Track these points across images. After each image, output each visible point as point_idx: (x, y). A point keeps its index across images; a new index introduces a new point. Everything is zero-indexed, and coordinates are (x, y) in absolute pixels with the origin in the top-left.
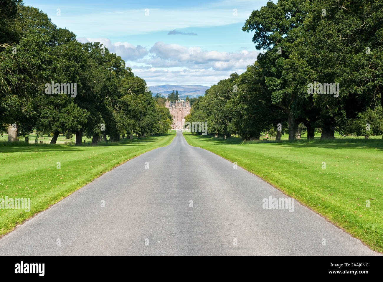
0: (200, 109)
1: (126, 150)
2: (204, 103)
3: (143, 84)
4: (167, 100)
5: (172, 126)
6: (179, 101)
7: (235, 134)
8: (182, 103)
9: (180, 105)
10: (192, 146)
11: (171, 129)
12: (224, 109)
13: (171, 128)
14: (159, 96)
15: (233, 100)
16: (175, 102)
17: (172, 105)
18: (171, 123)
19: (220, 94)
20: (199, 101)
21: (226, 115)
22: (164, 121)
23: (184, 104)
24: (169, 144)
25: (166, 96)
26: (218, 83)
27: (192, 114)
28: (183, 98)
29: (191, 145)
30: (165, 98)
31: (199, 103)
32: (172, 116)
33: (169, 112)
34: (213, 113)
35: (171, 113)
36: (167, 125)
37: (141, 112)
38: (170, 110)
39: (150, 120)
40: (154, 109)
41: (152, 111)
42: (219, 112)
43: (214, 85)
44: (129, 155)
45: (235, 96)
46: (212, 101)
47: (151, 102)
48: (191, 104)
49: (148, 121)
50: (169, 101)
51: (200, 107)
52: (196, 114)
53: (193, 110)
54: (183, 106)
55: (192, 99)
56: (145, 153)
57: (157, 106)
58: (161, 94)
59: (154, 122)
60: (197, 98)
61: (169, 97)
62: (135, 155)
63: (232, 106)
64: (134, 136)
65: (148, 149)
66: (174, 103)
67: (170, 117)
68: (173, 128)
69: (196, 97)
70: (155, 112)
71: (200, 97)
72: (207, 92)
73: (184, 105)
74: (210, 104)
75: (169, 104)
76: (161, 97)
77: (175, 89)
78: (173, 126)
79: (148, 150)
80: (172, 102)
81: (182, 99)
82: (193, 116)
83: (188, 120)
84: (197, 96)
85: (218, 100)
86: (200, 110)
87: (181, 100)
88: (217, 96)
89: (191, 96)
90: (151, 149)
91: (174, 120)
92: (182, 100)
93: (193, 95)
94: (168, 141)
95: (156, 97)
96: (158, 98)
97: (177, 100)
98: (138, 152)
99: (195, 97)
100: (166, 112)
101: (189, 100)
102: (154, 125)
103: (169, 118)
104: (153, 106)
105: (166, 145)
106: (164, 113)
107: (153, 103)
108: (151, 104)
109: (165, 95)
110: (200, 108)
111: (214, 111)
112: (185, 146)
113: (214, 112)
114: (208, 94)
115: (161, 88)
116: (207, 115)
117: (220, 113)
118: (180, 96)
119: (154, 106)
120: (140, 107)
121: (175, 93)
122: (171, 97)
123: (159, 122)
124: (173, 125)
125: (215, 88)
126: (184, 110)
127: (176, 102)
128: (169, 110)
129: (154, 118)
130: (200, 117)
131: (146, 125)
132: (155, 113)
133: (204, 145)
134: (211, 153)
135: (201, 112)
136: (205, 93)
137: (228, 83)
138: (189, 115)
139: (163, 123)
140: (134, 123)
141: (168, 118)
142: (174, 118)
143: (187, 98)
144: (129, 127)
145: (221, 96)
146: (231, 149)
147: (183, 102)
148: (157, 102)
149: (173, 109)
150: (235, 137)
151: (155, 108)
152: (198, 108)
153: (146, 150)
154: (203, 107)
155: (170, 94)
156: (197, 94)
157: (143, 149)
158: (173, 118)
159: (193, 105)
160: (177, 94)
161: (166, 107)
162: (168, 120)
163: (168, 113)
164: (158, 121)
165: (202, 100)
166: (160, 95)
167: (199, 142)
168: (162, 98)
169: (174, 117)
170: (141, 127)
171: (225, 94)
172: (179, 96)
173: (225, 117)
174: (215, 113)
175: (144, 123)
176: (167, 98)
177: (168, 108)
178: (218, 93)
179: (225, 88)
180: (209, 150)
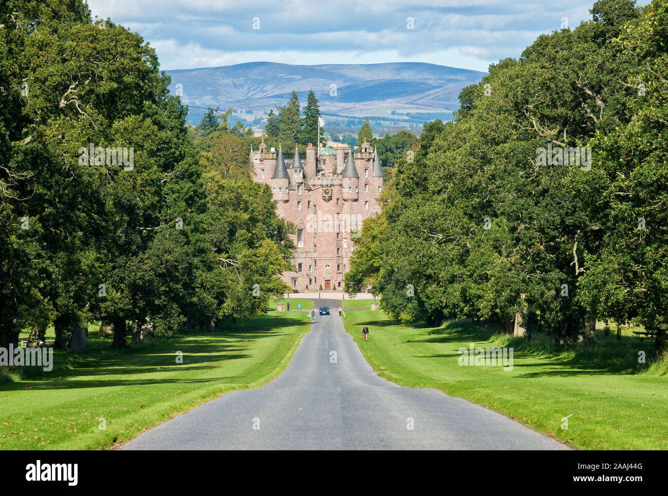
0: (432, 188)
1: (61, 410)
2: (457, 159)
3: (138, 59)
4: (263, 146)
5: (286, 278)
6: (321, 150)
7: (620, 319)
8: (340, 155)
9: (327, 168)
10: (396, 381)
11: (286, 296)
12: (559, 187)
13: (286, 287)
14: (220, 121)
15: (607, 141)
16: (303, 155)
17: (285, 167)
18: (283, 262)
19: (536, 107)
20: (424, 147)
21: (569, 221)
22: (246, 251)
23: (350, 163)
24: (278, 374)
25: (257, 122)
26: (527, 53)
27: (392, 217)
28: (340, 132)
29: (390, 379)
30: (250, 133)
31: (431, 155)
32: (291, 225)
33: (273, 206)
34: (499, 207)
35: (281, 212)
36: (263, 271)
37: (130, 209)
38: (278, 195)
39: (178, 251)
40: (195, 192)
41: (186, 201)
42: (532, 203)
43: (507, 64)
44: (80, 435)
45: (616, 119)
46: (498, 144)
47: (182, 157)
48: (384, 163)
49: (167, 257)
50: (273, 150)
51: (433, 177)
52: (411, 215)
53: (394, 191)
54: (343, 173)
55: (388, 138)
56: (163, 425)
57: (210, 176)
58: (230, 111)
59: (196, 261)
60: (418, 130)
61: (273, 129)
62: (112, 436)
63: (602, 172)
64: (95, 334)
65: (177, 401)
66: (297, 156)
67: (279, 233)
68: (296, 292)
69: (407, 127)
70: (203, 209)
71: (435, 129)
72: (469, 98)
73: (350, 171)
74: (485, 160)
75: (269, 164)
76: (230, 127)
77: (304, 86)
78: (294, 280)
79: (175, 409)
80: (288, 155)
81: (336, 140)
82: (400, 225)
83: (373, 246)
84: (414, 118)
85: (527, 140)
86: (434, 193)
87: (334, 145)
88: (521, 116)
89: (384, 119)
90: (191, 403)
91: (300, 245)
92: (340, 145)
93: (393, 113)
94: (273, 359)
95: (203, 126)
96: (217, 133)
97: (315, 144)
98: (128, 420)
99: (401, 124)
100: (258, 206)
101: (372, 142)
102: (201, 275)
103: (271, 236)
104: (191, 176)
105: (262, 380)
106: (246, 210)
107: (188, 160)
108: (180, 167)
109: (250, 118)
110: (435, 183)
111: (508, 199)
112: (358, 382)
113: (507, 203)
114: (475, 107)
115: (228, 81)
116: (471, 217)
117: (537, 210)
118: (328, 124)
119: (199, 176)
120: (129, 184)
121: (303, 104)
122: (282, 126)
123: (223, 257)
124: (293, 274)
125: (511, 78)
126: (347, 193)
127: (310, 151)
128: (271, 195)
129: (198, 236)
130: (432, 230)
131: (161, 276)
132: (203, 211)
133: (463, 379)
134: (504, 419)
135: (435, 206)
136: (458, 105)
137: (578, 48)
138: (373, 221)
139: (245, 266)
140: (97, 265)
141: (268, 241)
142: (299, 239)
143: (366, 132)
144: (67, 286)
145: (543, 119)
146: (611, 399)
147: (346, 154)
148: (210, 155)
149: (290, 187)
150: (619, 337)
151: (201, 185)
152: (421, 184)
153: (164, 406)
154: (449, 177)
155: (276, 113)
156: (414, 111)
157: (152, 402)
158: (293, 237)
159: (394, 170)
160: (313, 114)
161: (256, 180)
162: (268, 245)
163: (270, 212)
164: (219, 251)
165: (445, 144)
166: (224, 118)
167: (431, 361)
168: (234, 131)
169: (300, 231)
170: (135, 288)
171: (561, 111)
172: (321, 122)
173: (569, 231)
174: (514, 207)
175: (145, 267)
176: (258, 133)
177: (267, 188)
178: (527, 102)
179: (566, 76)
180: (490, 405)
